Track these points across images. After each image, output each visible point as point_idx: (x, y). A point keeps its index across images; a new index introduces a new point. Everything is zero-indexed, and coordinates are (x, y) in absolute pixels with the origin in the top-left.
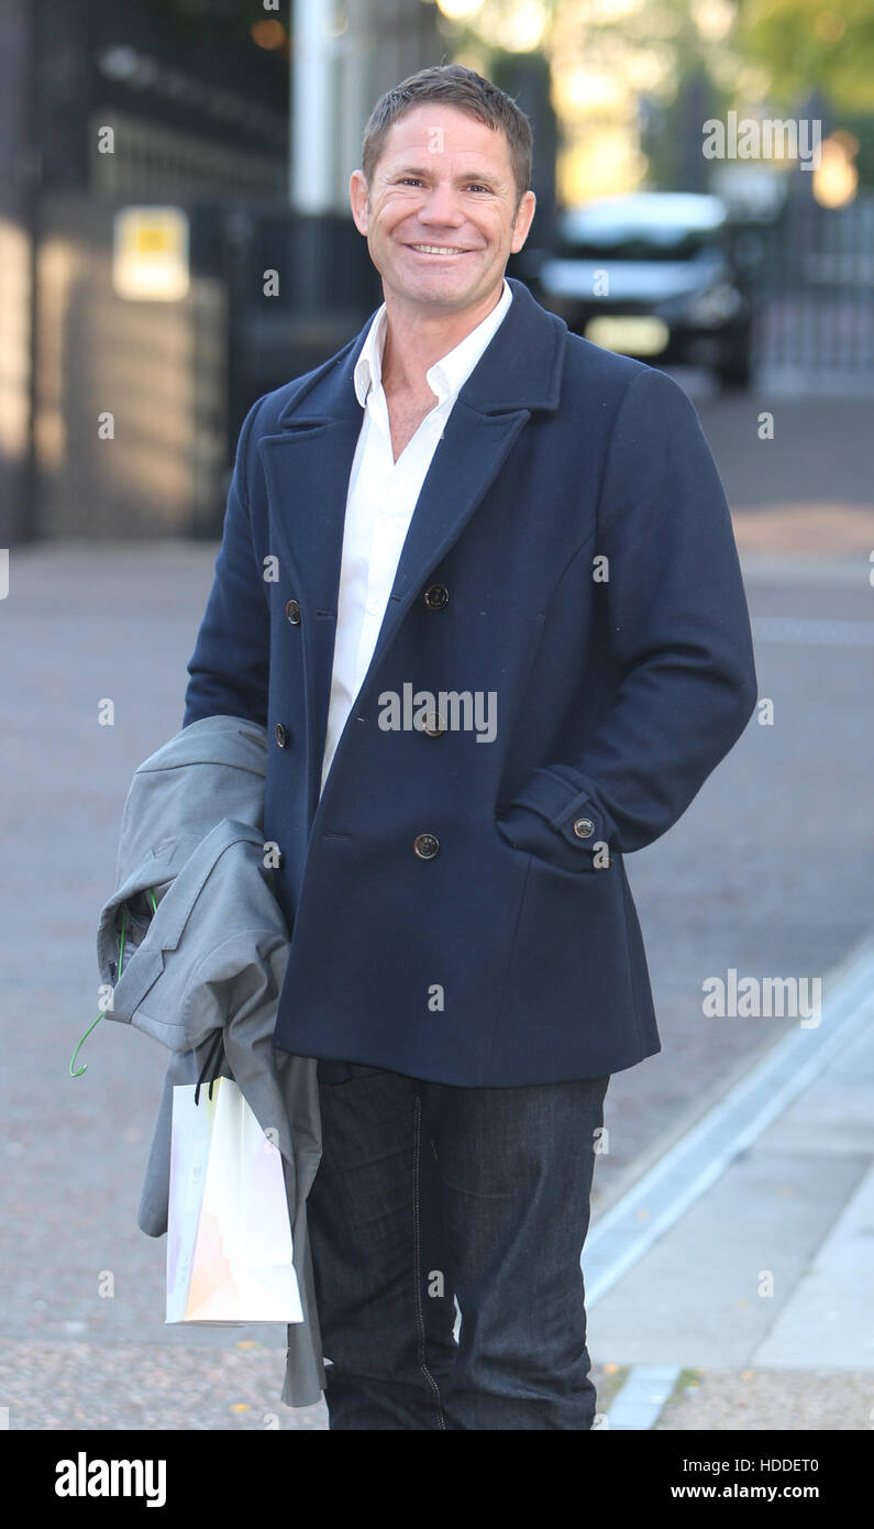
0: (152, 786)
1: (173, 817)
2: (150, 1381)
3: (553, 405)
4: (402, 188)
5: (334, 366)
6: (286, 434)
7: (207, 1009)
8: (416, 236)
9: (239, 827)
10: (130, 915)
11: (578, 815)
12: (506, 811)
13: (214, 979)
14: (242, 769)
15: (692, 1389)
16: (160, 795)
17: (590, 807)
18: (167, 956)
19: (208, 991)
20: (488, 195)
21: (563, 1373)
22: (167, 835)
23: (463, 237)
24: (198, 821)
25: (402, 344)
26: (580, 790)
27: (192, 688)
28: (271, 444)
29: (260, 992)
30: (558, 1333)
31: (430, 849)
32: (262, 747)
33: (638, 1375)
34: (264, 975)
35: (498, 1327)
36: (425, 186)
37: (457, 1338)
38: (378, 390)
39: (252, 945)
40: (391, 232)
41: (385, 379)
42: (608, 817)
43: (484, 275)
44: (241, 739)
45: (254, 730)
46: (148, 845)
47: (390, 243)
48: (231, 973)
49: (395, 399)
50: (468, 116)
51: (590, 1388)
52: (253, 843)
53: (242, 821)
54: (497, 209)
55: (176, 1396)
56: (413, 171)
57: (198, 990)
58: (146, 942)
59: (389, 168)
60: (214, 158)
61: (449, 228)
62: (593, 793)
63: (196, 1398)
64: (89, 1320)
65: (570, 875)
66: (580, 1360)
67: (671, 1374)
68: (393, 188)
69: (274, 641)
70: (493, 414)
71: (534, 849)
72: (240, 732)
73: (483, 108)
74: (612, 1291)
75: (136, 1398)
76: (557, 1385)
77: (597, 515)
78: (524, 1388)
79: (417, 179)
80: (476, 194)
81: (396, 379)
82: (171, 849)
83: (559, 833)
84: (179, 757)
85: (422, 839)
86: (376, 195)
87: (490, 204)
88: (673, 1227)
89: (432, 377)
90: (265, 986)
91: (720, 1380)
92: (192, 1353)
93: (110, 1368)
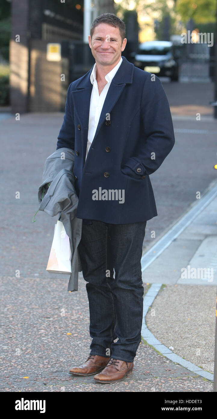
0: (50, 162)
1: (53, 168)
2: (52, 286)
3: (131, 82)
4: (97, 41)
5: (86, 76)
6: (77, 91)
7: (58, 207)
8: (101, 51)
9: (66, 170)
10: (44, 188)
11: (138, 167)
12: (123, 167)
13: (59, 201)
14: (68, 159)
15: (164, 288)
16: (51, 164)
17: (140, 166)
18: (51, 197)
19: (58, 204)
20: (115, 42)
21: (136, 284)
22: (52, 172)
23: (110, 51)
24: (58, 169)
25: (100, 72)
26: (138, 162)
27: (58, 142)
28: (74, 93)
29: (69, 204)
30: (136, 276)
31: (108, 175)
32: (72, 154)
33: (153, 285)
34: (70, 200)
35: (123, 274)
36: (102, 40)
37: (114, 277)
38: (95, 81)
39: (67, 194)
40: (95, 49)
41: (97, 79)
42: (144, 168)
43: (114, 57)
44: (67, 152)
45: (71, 151)
46: (48, 174)
47: (95, 52)
48: (63, 200)
49: (99, 83)
50: (110, 26)
51: (142, 288)
52: (69, 174)
53: (67, 169)
54: (117, 44)
55: (58, 289)
56: (99, 38)
57: (56, 204)
58: (46, 194)
59: (95, 36)
60: (68, 33)
61: (107, 49)
62: (141, 163)
63: (61, 289)
64: (39, 273)
65: (137, 180)
66: (141, 281)
67: (160, 285)
68: (96, 41)
69: (76, 133)
70: (119, 85)
71: (129, 175)
72: (68, 151)
73: (113, 24)
74: (148, 268)
75: (49, 289)
76: (135, 287)
77: (141, 105)
78: (129, 287)
79: (100, 39)
80: (113, 42)
81: (99, 79)
82: (53, 175)
83: (134, 171)
84: (55, 156)
85: (106, 173)
86: (93, 41)
87: (115, 44)
88: (160, 255)
89: (106, 77)
90: (70, 203)
91: (170, 286)
92: (60, 280)
93: (44, 283)
